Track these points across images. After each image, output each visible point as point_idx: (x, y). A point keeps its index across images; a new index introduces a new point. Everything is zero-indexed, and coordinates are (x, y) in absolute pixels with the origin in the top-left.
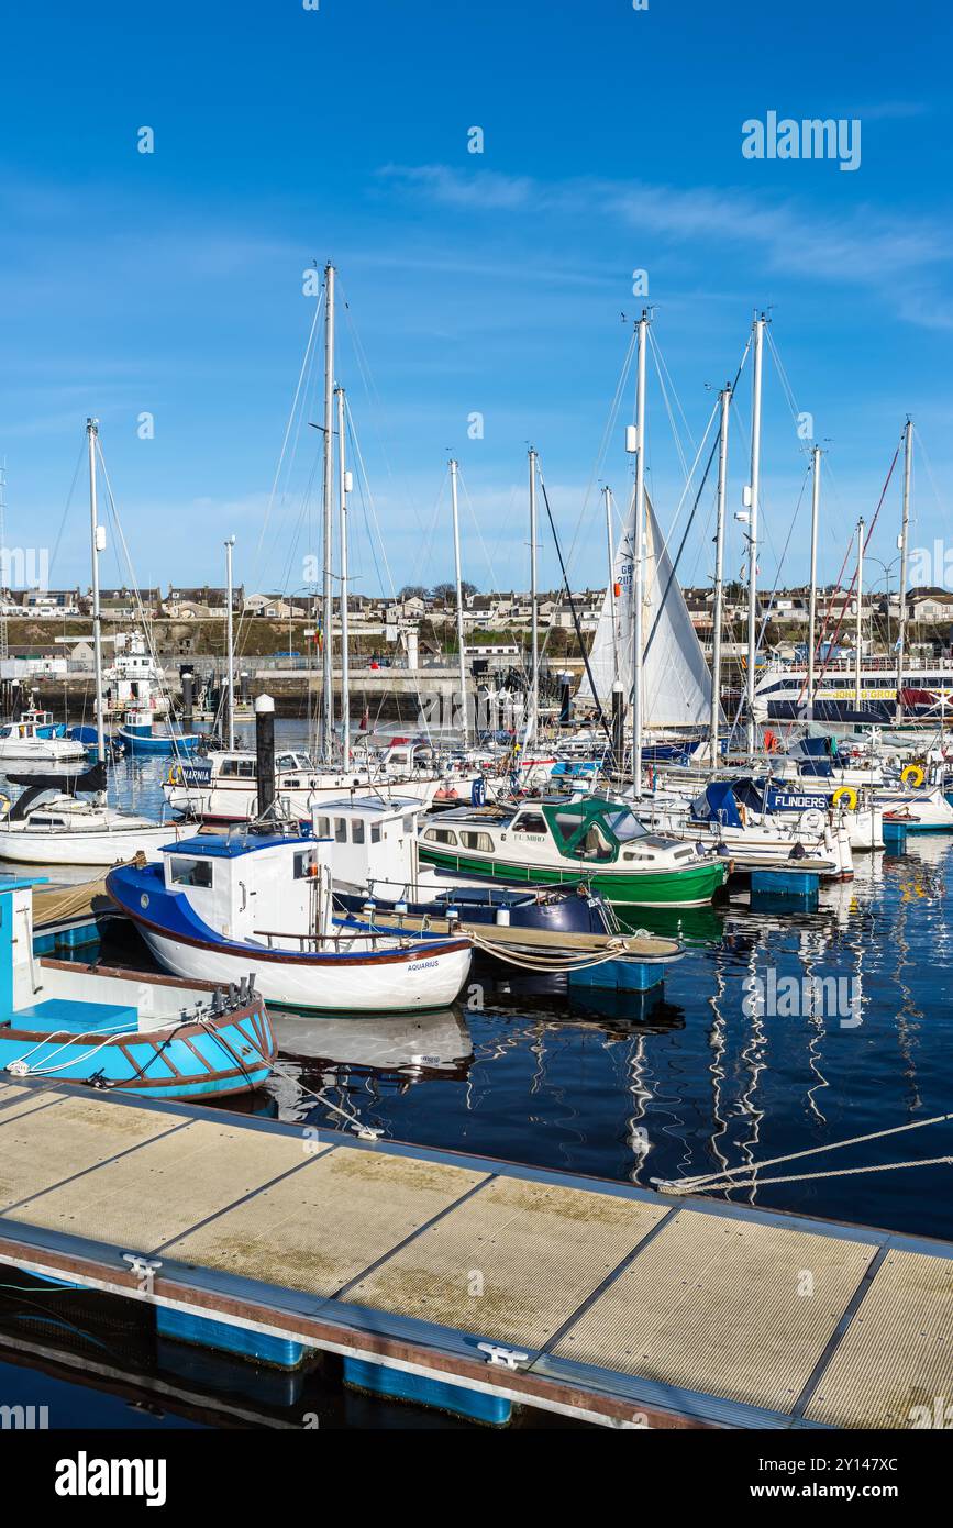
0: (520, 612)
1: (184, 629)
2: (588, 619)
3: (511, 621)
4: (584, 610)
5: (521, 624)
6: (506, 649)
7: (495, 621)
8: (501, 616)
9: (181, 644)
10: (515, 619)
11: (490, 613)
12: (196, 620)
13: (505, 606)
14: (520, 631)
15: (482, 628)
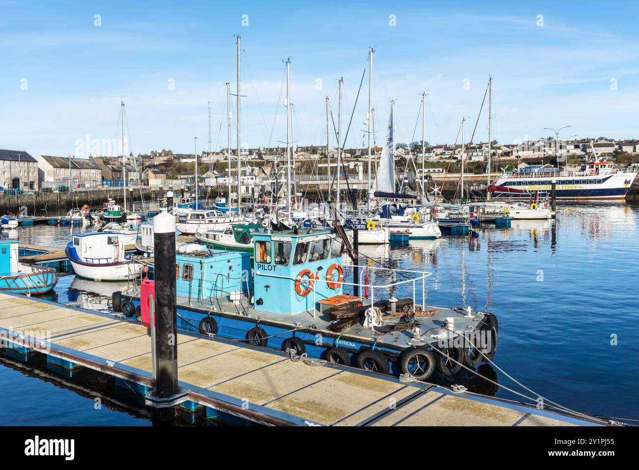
0: (446, 153)
1: (300, 164)
2: (475, 156)
3: (441, 157)
4: (473, 152)
5: (446, 158)
6: (436, 170)
7: (433, 158)
8: (436, 155)
9: (298, 170)
10: (443, 156)
11: (432, 154)
12: (305, 160)
13: (439, 151)
14: (444, 162)
15: (428, 161)
